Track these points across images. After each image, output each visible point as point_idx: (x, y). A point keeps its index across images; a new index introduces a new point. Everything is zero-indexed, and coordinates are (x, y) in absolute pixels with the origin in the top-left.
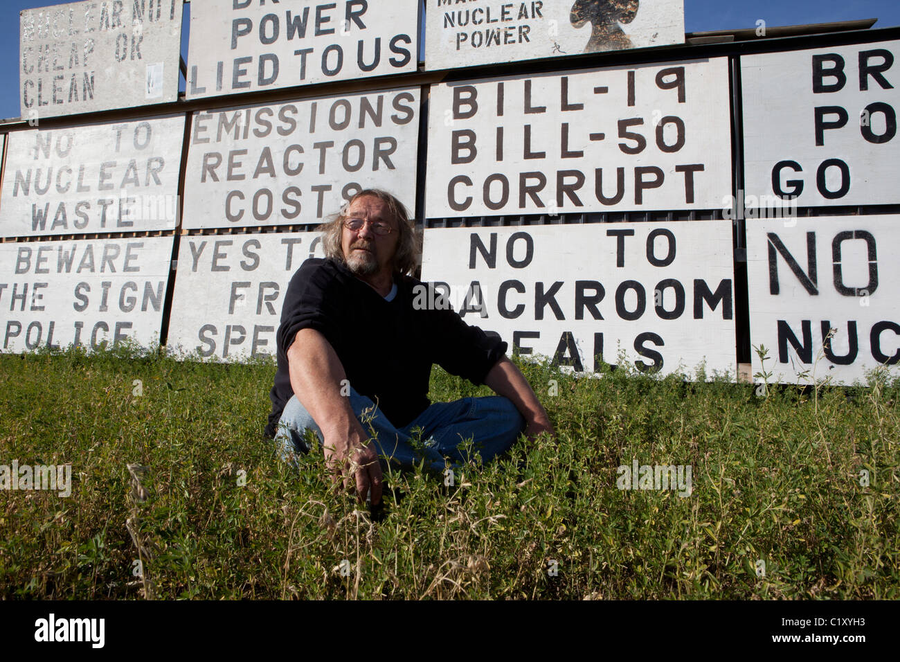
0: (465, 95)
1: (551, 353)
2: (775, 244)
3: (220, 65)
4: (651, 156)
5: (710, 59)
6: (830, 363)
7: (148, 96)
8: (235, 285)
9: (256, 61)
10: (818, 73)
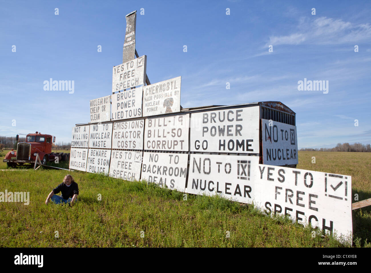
0: (150, 122)
1: (158, 182)
2: (195, 161)
3: (116, 113)
4: (176, 138)
5: (187, 114)
6: (201, 190)
7: (107, 119)
8: (119, 162)
9: (120, 112)
10: (204, 118)
